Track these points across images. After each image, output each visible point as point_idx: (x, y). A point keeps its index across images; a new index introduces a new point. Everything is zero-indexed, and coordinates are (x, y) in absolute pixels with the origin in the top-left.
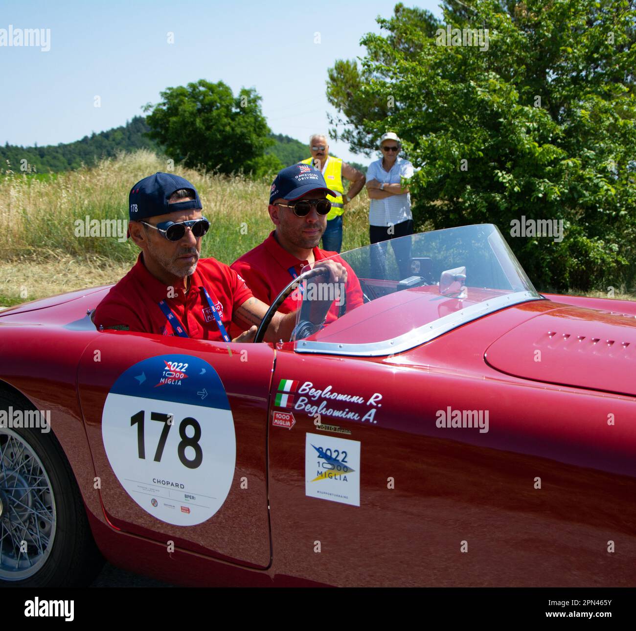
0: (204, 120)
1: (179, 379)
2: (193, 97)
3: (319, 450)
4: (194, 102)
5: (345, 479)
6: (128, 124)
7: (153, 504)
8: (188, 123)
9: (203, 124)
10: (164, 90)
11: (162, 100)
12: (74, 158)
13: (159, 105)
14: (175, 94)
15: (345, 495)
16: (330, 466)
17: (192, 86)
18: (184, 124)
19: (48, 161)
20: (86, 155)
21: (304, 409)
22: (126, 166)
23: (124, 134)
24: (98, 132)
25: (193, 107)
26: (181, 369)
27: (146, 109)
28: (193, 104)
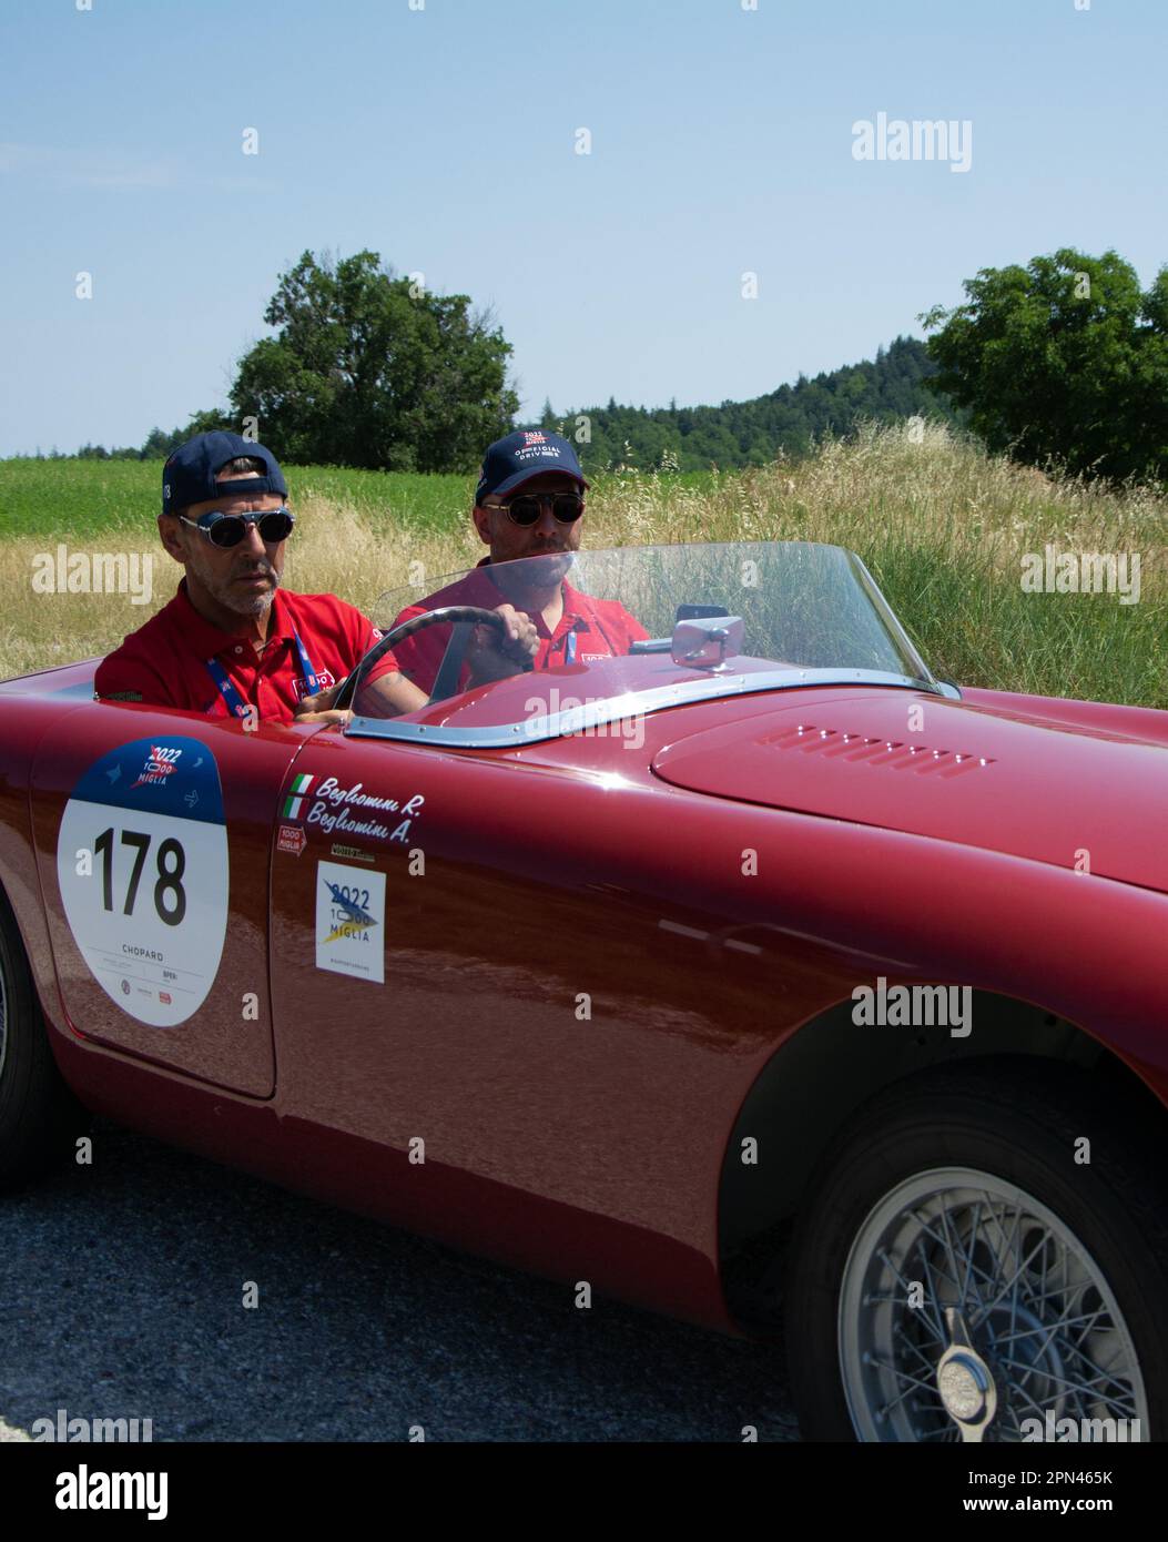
0: (1064, 348)
1: (164, 775)
2: (1043, 291)
3: (334, 888)
4: (1043, 304)
5: (366, 938)
6: (880, 355)
7: (124, 990)
8: (1027, 354)
9: (1064, 358)
10: (972, 277)
11: (967, 300)
12: (756, 436)
13: (961, 310)
14: (997, 284)
15: (364, 965)
16: (346, 916)
17: (1042, 265)
18: (1018, 356)
19: (697, 443)
20: (782, 428)
21: (319, 821)
22: (880, 457)
23: (870, 379)
24: (812, 375)
25: (1041, 315)
26: (170, 758)
27: (929, 323)
28: (1040, 309)
